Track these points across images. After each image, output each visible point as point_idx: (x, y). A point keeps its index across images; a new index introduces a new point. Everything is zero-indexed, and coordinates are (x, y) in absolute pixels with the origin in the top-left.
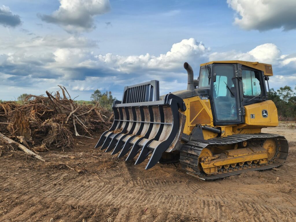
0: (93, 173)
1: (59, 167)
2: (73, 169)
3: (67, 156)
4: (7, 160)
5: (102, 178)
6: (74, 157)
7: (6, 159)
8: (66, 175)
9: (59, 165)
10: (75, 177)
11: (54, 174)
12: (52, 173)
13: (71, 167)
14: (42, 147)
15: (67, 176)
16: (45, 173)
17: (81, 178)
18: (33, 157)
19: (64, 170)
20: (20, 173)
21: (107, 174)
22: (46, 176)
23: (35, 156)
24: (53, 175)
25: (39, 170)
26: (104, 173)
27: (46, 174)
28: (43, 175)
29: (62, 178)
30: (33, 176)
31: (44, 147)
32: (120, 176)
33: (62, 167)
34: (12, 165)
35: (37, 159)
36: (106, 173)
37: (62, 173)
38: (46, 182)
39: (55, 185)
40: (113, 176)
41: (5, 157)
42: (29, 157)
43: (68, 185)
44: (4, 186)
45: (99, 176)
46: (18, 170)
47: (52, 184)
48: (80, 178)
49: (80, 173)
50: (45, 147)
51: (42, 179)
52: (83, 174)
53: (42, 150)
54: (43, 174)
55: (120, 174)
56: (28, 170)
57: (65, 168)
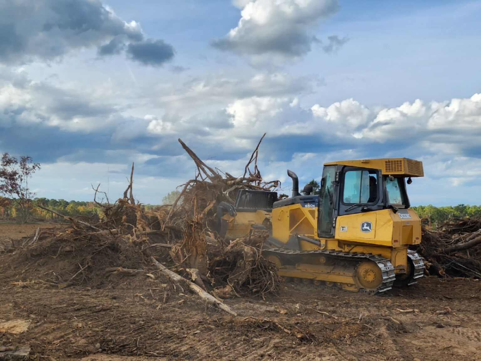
0: (326, 341)
1: (264, 326)
2: (289, 332)
3: (272, 308)
4: (177, 309)
5: (344, 353)
6: (286, 311)
7: (174, 307)
8: (277, 340)
9: (263, 323)
10: (294, 346)
11: (257, 338)
12: (253, 335)
13: (285, 328)
14: (227, 290)
15: (280, 342)
16: (242, 335)
17: (305, 348)
18: (216, 307)
19: (273, 332)
20: (202, 331)
21: (352, 347)
22: (244, 340)
23: (218, 304)
24: (255, 339)
25: (231, 328)
26: (346, 344)
27: (244, 337)
28: (239, 338)
29: (272, 346)
30: (223, 338)
31: (231, 289)
32: (379, 353)
33: (269, 327)
34: (186, 318)
35: (223, 310)
36: (349, 345)
37: (271, 338)
38: (246, 350)
39: (262, 356)
40: (364, 351)
41: (173, 303)
42: (209, 306)
43: (283, 358)
44: (182, 349)
45: (338, 348)
46: (198, 326)
47: (256, 353)
48: (303, 348)
49: (302, 339)
50: (232, 291)
51: (238, 345)
52: (307, 342)
53: (228, 296)
54: (238, 335)
55: (377, 348)
56: (213, 327)
57: (274, 328)
